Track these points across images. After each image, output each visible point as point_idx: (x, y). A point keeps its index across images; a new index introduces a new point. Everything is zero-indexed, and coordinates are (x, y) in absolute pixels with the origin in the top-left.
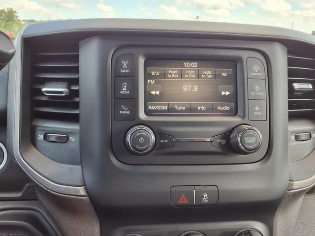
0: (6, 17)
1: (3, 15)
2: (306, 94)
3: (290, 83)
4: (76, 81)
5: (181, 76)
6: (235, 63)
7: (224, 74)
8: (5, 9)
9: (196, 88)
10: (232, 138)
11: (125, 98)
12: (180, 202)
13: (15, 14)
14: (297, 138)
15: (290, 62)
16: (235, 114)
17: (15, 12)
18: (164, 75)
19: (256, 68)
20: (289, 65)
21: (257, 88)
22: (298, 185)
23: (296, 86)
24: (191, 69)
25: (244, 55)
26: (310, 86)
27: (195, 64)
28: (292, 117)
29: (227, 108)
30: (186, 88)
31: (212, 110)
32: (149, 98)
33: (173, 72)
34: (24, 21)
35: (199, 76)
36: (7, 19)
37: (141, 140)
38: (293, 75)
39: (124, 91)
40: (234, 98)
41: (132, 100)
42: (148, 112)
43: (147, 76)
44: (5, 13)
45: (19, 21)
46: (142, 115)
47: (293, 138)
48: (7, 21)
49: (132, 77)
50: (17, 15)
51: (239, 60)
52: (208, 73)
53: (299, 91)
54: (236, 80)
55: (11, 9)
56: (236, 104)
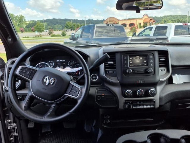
0: (18, 20)
1: (17, 19)
2: (163, 61)
3: (159, 59)
4: (115, 61)
5: (136, 59)
6: (146, 56)
7: (145, 58)
8: (18, 15)
9: (139, 61)
10: (147, 70)
11: (126, 64)
12: (137, 83)
13: (24, 18)
14: (162, 71)
15: (159, 54)
16: (147, 66)
17: (24, 17)
18: (133, 59)
19: (151, 56)
20: (159, 55)
21: (151, 60)
22: (161, 80)
23: (161, 59)
24: (138, 57)
25: (149, 54)
26: (164, 59)
27: (139, 56)
28: (160, 66)
29: (145, 65)
30: (137, 61)
31: (143, 65)
32: (130, 63)
33: (134, 58)
34: (28, 21)
35: (140, 58)
36: (20, 21)
37: (130, 71)
38: (160, 57)
39: (125, 62)
40: (147, 63)
41: (127, 64)
42: (130, 66)
43: (130, 59)
44: (18, 18)
45: (26, 21)
46: (129, 67)
47: (160, 70)
48: (20, 22)
49: (127, 60)
50: (25, 18)
51: (148, 55)
52: (141, 58)
53: (162, 60)
54: (147, 59)
55: (22, 15)
56: (147, 64)
